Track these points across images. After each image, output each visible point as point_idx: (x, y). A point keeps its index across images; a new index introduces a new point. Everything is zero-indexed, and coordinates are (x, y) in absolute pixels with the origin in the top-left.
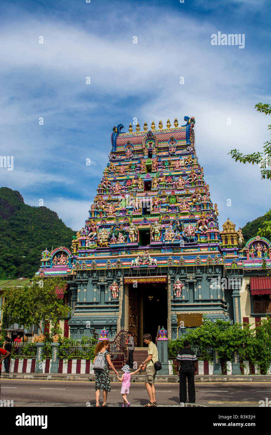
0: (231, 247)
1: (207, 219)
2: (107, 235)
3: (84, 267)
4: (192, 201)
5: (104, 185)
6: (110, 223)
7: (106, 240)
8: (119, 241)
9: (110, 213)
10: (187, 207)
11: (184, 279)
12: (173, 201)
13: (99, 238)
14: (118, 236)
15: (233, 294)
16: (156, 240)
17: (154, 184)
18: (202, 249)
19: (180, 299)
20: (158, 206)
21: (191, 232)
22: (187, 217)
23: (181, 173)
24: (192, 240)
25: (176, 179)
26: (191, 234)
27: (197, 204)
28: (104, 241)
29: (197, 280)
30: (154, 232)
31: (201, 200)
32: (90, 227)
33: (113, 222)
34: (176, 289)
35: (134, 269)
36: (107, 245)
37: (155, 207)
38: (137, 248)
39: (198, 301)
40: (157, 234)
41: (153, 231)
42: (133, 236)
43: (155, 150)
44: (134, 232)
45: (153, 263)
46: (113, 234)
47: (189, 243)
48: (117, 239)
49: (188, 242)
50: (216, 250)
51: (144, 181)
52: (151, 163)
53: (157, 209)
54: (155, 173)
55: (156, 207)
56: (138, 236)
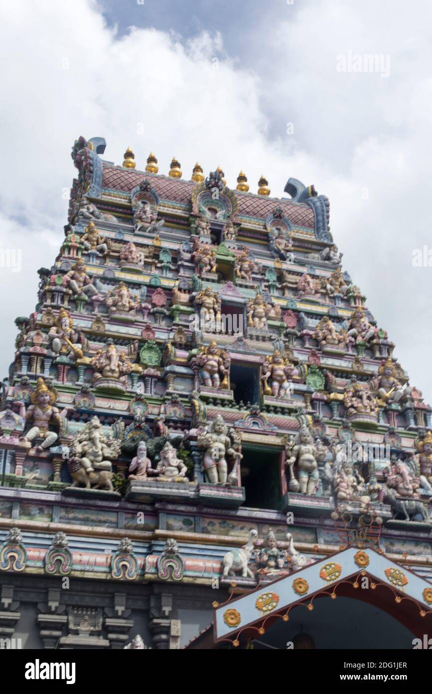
2: (109, 445)
3: (13, 558)
4: (379, 397)
5: (74, 282)
6: (109, 408)
7: (108, 463)
9: (106, 375)
10: (371, 409)
12: (314, 382)
13: (79, 448)
14: (157, 458)
17: (253, 316)
20: (285, 385)
23: (324, 310)
25: (312, 323)
27: (394, 407)
28: (98, 464)
33: (119, 406)
36: (109, 482)
37: (276, 383)
38: (232, 513)
43: (231, 230)
51: (222, 300)
52: (230, 258)
53: (283, 392)
54: (246, 287)
55: (281, 387)
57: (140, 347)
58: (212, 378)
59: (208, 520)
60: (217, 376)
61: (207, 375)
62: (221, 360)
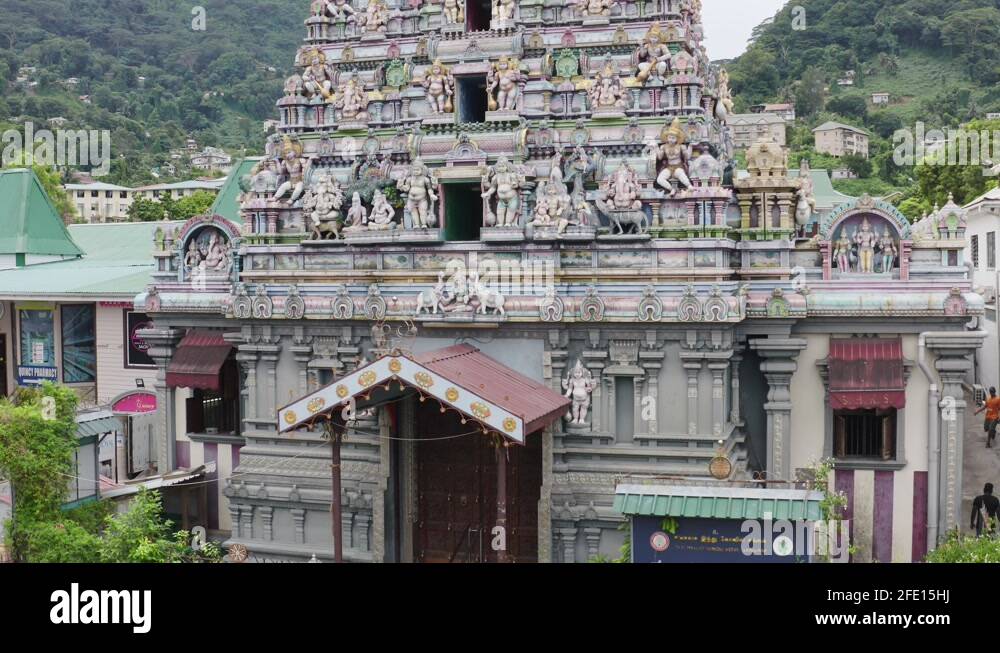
0: (771, 237)
1: (687, 144)
2: (335, 195)
3: (262, 308)
4: (636, 74)
5: (330, 5)
6: (347, 150)
7: (334, 214)
8: (374, 221)
9: (345, 115)
10: (617, 97)
11: (601, 365)
12: (567, 68)
13: (309, 205)
14: (372, 204)
15: (767, 401)
16: (501, 225)
18: (667, 259)
19: (586, 432)
20: (512, 94)
21: (626, 196)
22: (614, 135)
24: (628, 227)
26: (626, 204)
27: (654, 84)
28: (324, 217)
29: (646, 369)
30: (495, 193)
31: (669, 71)
32: (283, 162)
33: (356, 146)
34: (572, 396)
35: (425, 325)
36: (335, 231)
37: (501, 94)
38: (437, 248)
39: (644, 441)
40: (506, 201)
41: (492, 190)
42: (423, 205)
44: (424, 190)
45: (489, 306)
46: (356, 197)
47: (621, 236)
48: (369, 213)
49: (616, 231)
50: (713, 265)
53: (509, 102)
55: (506, 96)
56: (442, 207)
57: (387, 66)
58: (436, 100)
59: (419, 256)
60: (441, 98)
61: (431, 98)
62: (445, 78)
